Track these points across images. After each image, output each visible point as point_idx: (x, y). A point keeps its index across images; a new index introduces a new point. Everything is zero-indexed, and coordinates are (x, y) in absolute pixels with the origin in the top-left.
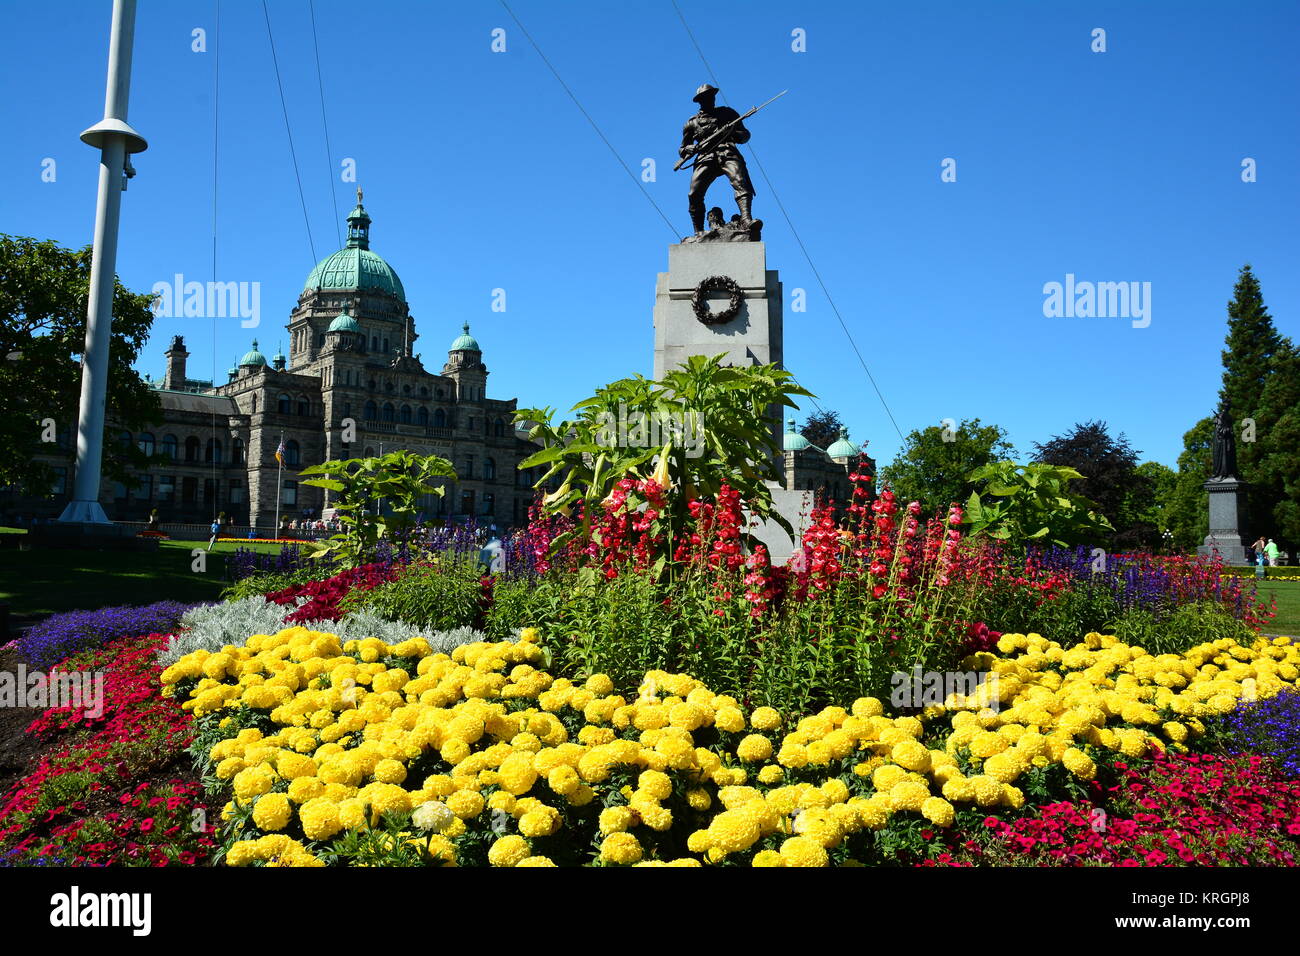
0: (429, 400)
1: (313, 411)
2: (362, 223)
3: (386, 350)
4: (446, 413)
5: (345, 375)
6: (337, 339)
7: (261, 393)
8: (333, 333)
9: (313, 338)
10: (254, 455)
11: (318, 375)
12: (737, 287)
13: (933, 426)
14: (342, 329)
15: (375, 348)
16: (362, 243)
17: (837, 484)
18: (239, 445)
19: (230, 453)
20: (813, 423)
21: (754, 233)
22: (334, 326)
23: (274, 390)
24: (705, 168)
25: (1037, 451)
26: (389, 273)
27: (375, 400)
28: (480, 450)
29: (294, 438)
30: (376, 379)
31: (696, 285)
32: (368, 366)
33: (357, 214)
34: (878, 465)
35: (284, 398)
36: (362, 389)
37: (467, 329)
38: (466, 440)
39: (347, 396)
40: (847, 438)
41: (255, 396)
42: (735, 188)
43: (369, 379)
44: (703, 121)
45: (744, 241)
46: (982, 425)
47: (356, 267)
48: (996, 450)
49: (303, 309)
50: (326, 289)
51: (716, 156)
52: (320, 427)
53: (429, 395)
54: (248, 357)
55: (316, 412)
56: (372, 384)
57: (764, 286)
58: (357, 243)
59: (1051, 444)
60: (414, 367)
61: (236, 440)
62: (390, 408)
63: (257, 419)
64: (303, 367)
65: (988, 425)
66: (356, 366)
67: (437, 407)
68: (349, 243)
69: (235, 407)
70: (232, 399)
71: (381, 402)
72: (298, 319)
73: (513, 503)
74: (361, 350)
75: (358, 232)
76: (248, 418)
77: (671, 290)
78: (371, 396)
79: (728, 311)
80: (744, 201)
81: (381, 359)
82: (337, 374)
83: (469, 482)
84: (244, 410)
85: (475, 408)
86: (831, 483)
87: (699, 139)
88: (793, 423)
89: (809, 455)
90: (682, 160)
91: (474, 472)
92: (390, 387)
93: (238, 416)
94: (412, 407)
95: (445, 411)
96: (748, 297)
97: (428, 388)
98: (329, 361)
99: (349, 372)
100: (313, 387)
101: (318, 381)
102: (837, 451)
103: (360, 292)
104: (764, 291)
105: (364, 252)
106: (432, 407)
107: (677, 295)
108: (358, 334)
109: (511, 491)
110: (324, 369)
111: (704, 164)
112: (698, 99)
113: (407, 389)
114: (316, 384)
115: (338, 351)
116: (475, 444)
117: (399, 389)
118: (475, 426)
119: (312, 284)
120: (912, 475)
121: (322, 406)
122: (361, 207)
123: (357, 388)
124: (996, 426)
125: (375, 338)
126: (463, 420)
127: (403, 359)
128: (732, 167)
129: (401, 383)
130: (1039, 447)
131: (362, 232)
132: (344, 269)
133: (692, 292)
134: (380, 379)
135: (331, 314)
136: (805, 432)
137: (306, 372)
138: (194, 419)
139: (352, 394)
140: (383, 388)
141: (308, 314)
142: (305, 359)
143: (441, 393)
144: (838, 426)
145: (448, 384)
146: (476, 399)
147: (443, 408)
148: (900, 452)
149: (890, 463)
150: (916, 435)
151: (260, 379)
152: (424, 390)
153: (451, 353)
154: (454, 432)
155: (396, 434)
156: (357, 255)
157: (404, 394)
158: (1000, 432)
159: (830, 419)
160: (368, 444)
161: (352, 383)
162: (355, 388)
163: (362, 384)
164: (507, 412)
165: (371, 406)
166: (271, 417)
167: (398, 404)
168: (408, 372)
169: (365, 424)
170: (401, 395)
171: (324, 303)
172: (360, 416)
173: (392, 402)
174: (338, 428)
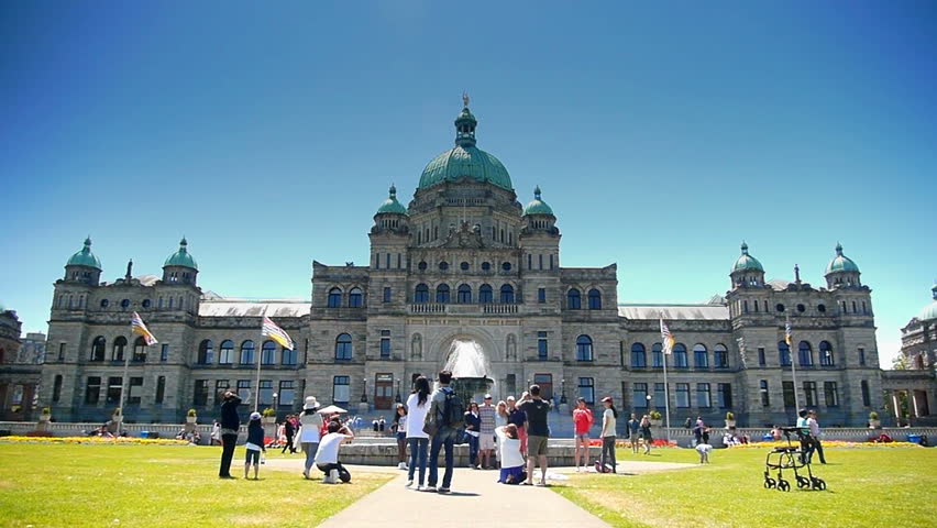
0: (493, 275)
1: (365, 301)
4: (515, 288)
6: (377, 223)
27: (426, 283)
28: (555, 325)
29: (345, 331)
30: (427, 261)
35: (336, 292)
36: (406, 271)
38: (536, 315)
39: (385, 280)
43: (419, 261)
53: (492, 269)
56: (425, 268)
58: (460, 142)
62: (444, 289)
67: (503, 282)
71: (433, 284)
73: (620, 387)
75: (462, 135)
78: (421, 279)
82: (376, 257)
83: (542, 364)
85: (547, 279)
91: (548, 352)
94: (471, 285)
95: (513, 285)
97: (490, 262)
99: (388, 254)
100: (365, 277)
106: (497, 283)
109: (617, 372)
113: (465, 266)
114: (367, 275)
115: (375, 234)
116: (548, 318)
117: (455, 267)
118: (545, 299)
123: (399, 271)
126: (531, 293)
127: (458, 234)
129: (455, 260)
132: (438, 166)
134: (431, 259)
139: (391, 277)
140: (435, 269)
143: (507, 265)
145: (515, 254)
146: (548, 269)
147: (511, 283)
152: (485, 265)
154: (520, 307)
155: (445, 316)
157: (461, 272)
160: (415, 328)
161: (394, 265)
162: (395, 271)
163: (404, 266)
164: (604, 280)
165: (422, 289)
166: (319, 312)
167: (454, 284)
168: (464, 247)
169: (408, 308)
170: (457, 274)
171: (420, 201)
172: (402, 300)
173: (447, 282)
174: (376, 314)
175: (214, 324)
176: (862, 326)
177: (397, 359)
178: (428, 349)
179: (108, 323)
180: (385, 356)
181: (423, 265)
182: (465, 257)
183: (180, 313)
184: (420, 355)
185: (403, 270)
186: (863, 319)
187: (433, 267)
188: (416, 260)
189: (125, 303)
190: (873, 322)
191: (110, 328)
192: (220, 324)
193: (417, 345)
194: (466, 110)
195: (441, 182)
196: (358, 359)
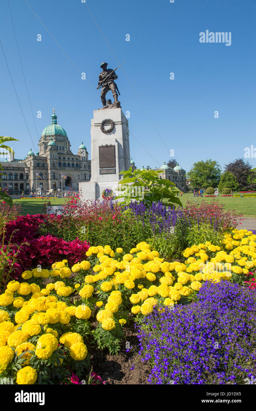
0: (74, 161)
1: (46, 165)
2: (55, 118)
3: (63, 149)
4: (79, 164)
5: (52, 156)
6: (50, 147)
7: (32, 161)
8: (49, 146)
9: (45, 147)
10: (31, 177)
11: (46, 156)
12: (113, 122)
13: (199, 161)
14: (51, 144)
15: (60, 149)
16: (55, 123)
17: (176, 177)
18: (28, 175)
19: (26, 177)
20: (170, 162)
21: (118, 105)
22: (49, 144)
23: (35, 161)
24: (105, 87)
25: (226, 167)
26: (62, 130)
29: (41, 172)
30: (61, 157)
31: (101, 122)
32: (58, 153)
33: (53, 115)
34: (186, 172)
35: (38, 162)
36: (57, 159)
37: (83, 143)
38: (84, 170)
39: (53, 161)
40: (179, 165)
41: (31, 162)
42: (113, 93)
43: (59, 157)
44: (104, 73)
45: (115, 108)
46: (212, 161)
47: (54, 129)
48: (215, 167)
49: (42, 140)
50: (47, 135)
51: (107, 83)
52: (47, 169)
53: (74, 160)
54: (30, 153)
55: (46, 166)
56: (60, 158)
57: (121, 121)
58: (54, 123)
59: (229, 165)
60: (70, 153)
61: (27, 173)
62: (64, 164)
63: (32, 168)
64: (43, 155)
65: (213, 161)
66: (55, 153)
68: (52, 123)
69: (26, 165)
70: (25, 163)
71: (62, 162)
72: (41, 143)
74: (56, 150)
75: (54, 120)
76: (29, 168)
77: (95, 124)
78: (60, 161)
79: (110, 129)
80: (115, 96)
81: (62, 152)
82: (51, 156)
84: (29, 166)
85: (86, 163)
86: (175, 177)
87: (103, 79)
88: (165, 162)
89: (169, 170)
90: (99, 86)
91: (86, 178)
92: (64, 158)
93: (27, 167)
94: (70, 163)
96: (116, 124)
98: (48, 153)
99: (54, 155)
101: (46, 158)
102: (176, 169)
103: (56, 135)
104: (121, 123)
105: (56, 125)
106: (75, 163)
107: (96, 125)
108: (55, 146)
110: (47, 154)
111: (105, 86)
112: (102, 67)
113: (69, 159)
114: (46, 159)
115: (51, 150)
116: (86, 171)
117: (67, 159)
118: (86, 167)
119: (43, 134)
120: (195, 174)
121: (47, 164)
122: (54, 114)
123: (56, 159)
124: (216, 161)
125: (60, 147)
126: (83, 166)
127: (67, 151)
128: (112, 86)
129: (67, 157)
130: (226, 165)
131: (55, 120)
132: (51, 130)
133: (100, 124)
134: (62, 157)
135: (48, 141)
136: (168, 165)
137: (44, 156)
138: (16, 169)
139: (55, 161)
140: (62, 159)
141: (43, 141)
142: (43, 153)
143: (77, 159)
144: (176, 163)
145: (79, 157)
146: (86, 160)
148: (192, 168)
149: (189, 171)
150: (195, 164)
151: (32, 158)
152: (73, 159)
153: (79, 149)
154: (81, 169)
155: (66, 170)
156: (54, 126)
157: (68, 160)
158: (217, 162)
159: (174, 161)
160: (60, 173)
165: (60, 163)
166: (34, 168)
167: (67, 163)
168: (69, 154)
169: (58, 168)
170: (67, 161)
171: (46, 138)
172: (57, 166)
173: (65, 162)
174: (52, 169)
177: (57, 179)
180: (54, 178)
193: (60, 176)
195: (54, 134)
196: (45, 179)
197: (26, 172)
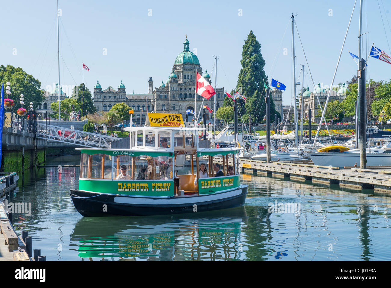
1: (167, 97)
5: (172, 88)
7: (155, 94)
14: (172, 77)
18: (153, 106)
19: (152, 108)
23: (158, 93)
29: (164, 103)
30: (182, 88)
35: (161, 94)
38: (206, 100)
39: (173, 93)
50: (176, 64)
52: (168, 101)
58: (185, 50)
60: (192, 84)
62: (186, 94)
66: (175, 85)
71: (183, 93)
75: (186, 47)
76: (154, 99)
78: (181, 92)
92: (185, 89)
94: (192, 93)
99: (174, 87)
100: (167, 91)
103: (184, 64)
113: (190, 89)
116: (208, 101)
117: (188, 89)
119: (174, 63)
121: (169, 96)
132: (180, 58)
138: (143, 101)
139: (175, 92)
151: (155, 91)
154: (202, 99)
155: (187, 101)
156: (184, 53)
160: (180, 103)
161: (175, 90)
162: (175, 91)
163: (177, 90)
164: (221, 91)
165: (181, 94)
166: (158, 99)
167: (188, 93)
168: (190, 85)
169: (178, 99)
170: (189, 91)
171: (176, 68)
172: (177, 97)
173: (186, 93)
174: (172, 101)
175: (130, 101)
176: (279, 101)
177: (176, 110)
178: (183, 108)
179: (107, 102)
180: (174, 109)
181: (181, 89)
182: (190, 87)
183: (125, 99)
184: (181, 109)
185: (177, 91)
186: (280, 99)
187: (183, 89)
188: (180, 87)
189: (110, 97)
190: (282, 99)
191: (108, 103)
192: (132, 101)
193: (180, 107)
194: (187, 40)
195: (182, 63)
196: (167, 110)
197: (152, 103)
